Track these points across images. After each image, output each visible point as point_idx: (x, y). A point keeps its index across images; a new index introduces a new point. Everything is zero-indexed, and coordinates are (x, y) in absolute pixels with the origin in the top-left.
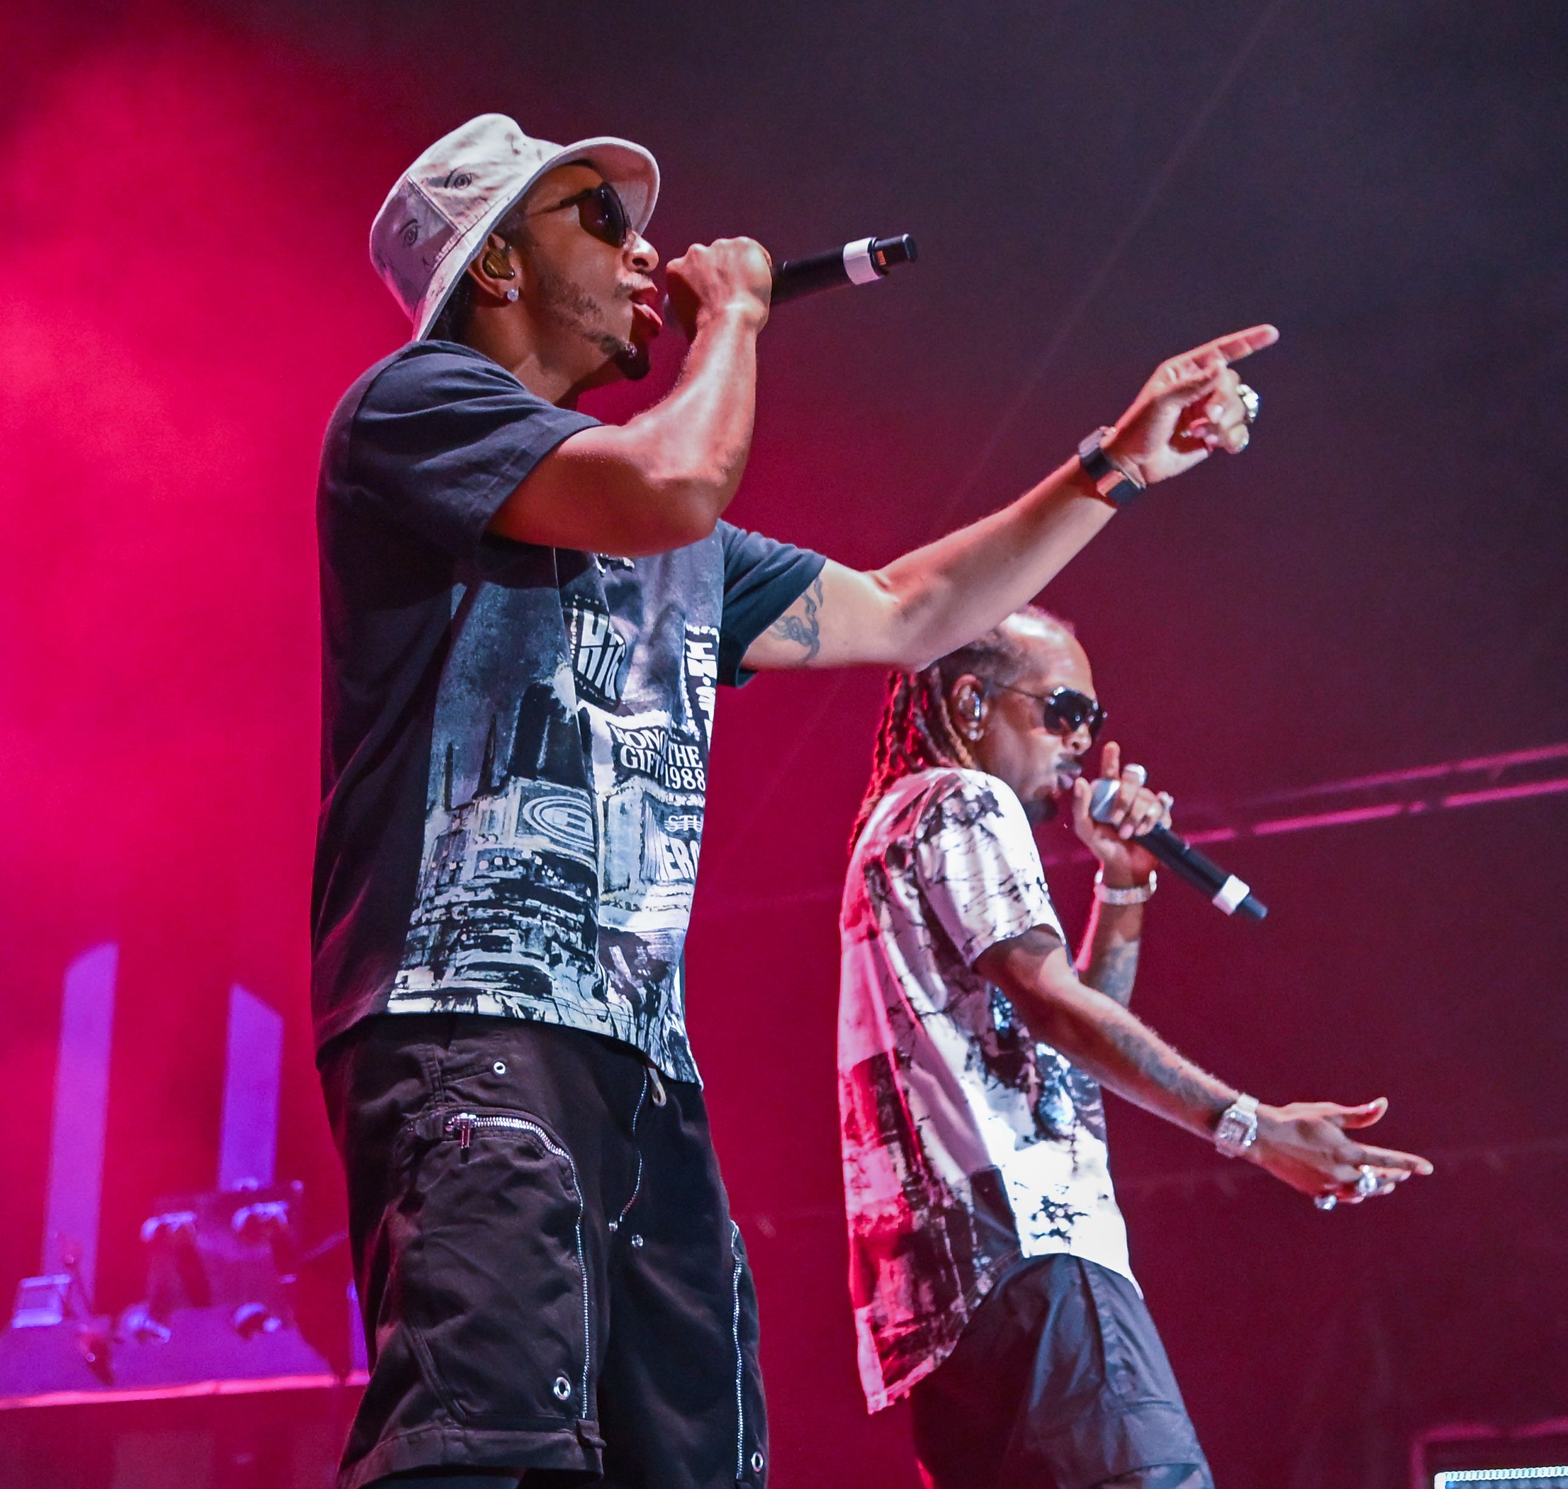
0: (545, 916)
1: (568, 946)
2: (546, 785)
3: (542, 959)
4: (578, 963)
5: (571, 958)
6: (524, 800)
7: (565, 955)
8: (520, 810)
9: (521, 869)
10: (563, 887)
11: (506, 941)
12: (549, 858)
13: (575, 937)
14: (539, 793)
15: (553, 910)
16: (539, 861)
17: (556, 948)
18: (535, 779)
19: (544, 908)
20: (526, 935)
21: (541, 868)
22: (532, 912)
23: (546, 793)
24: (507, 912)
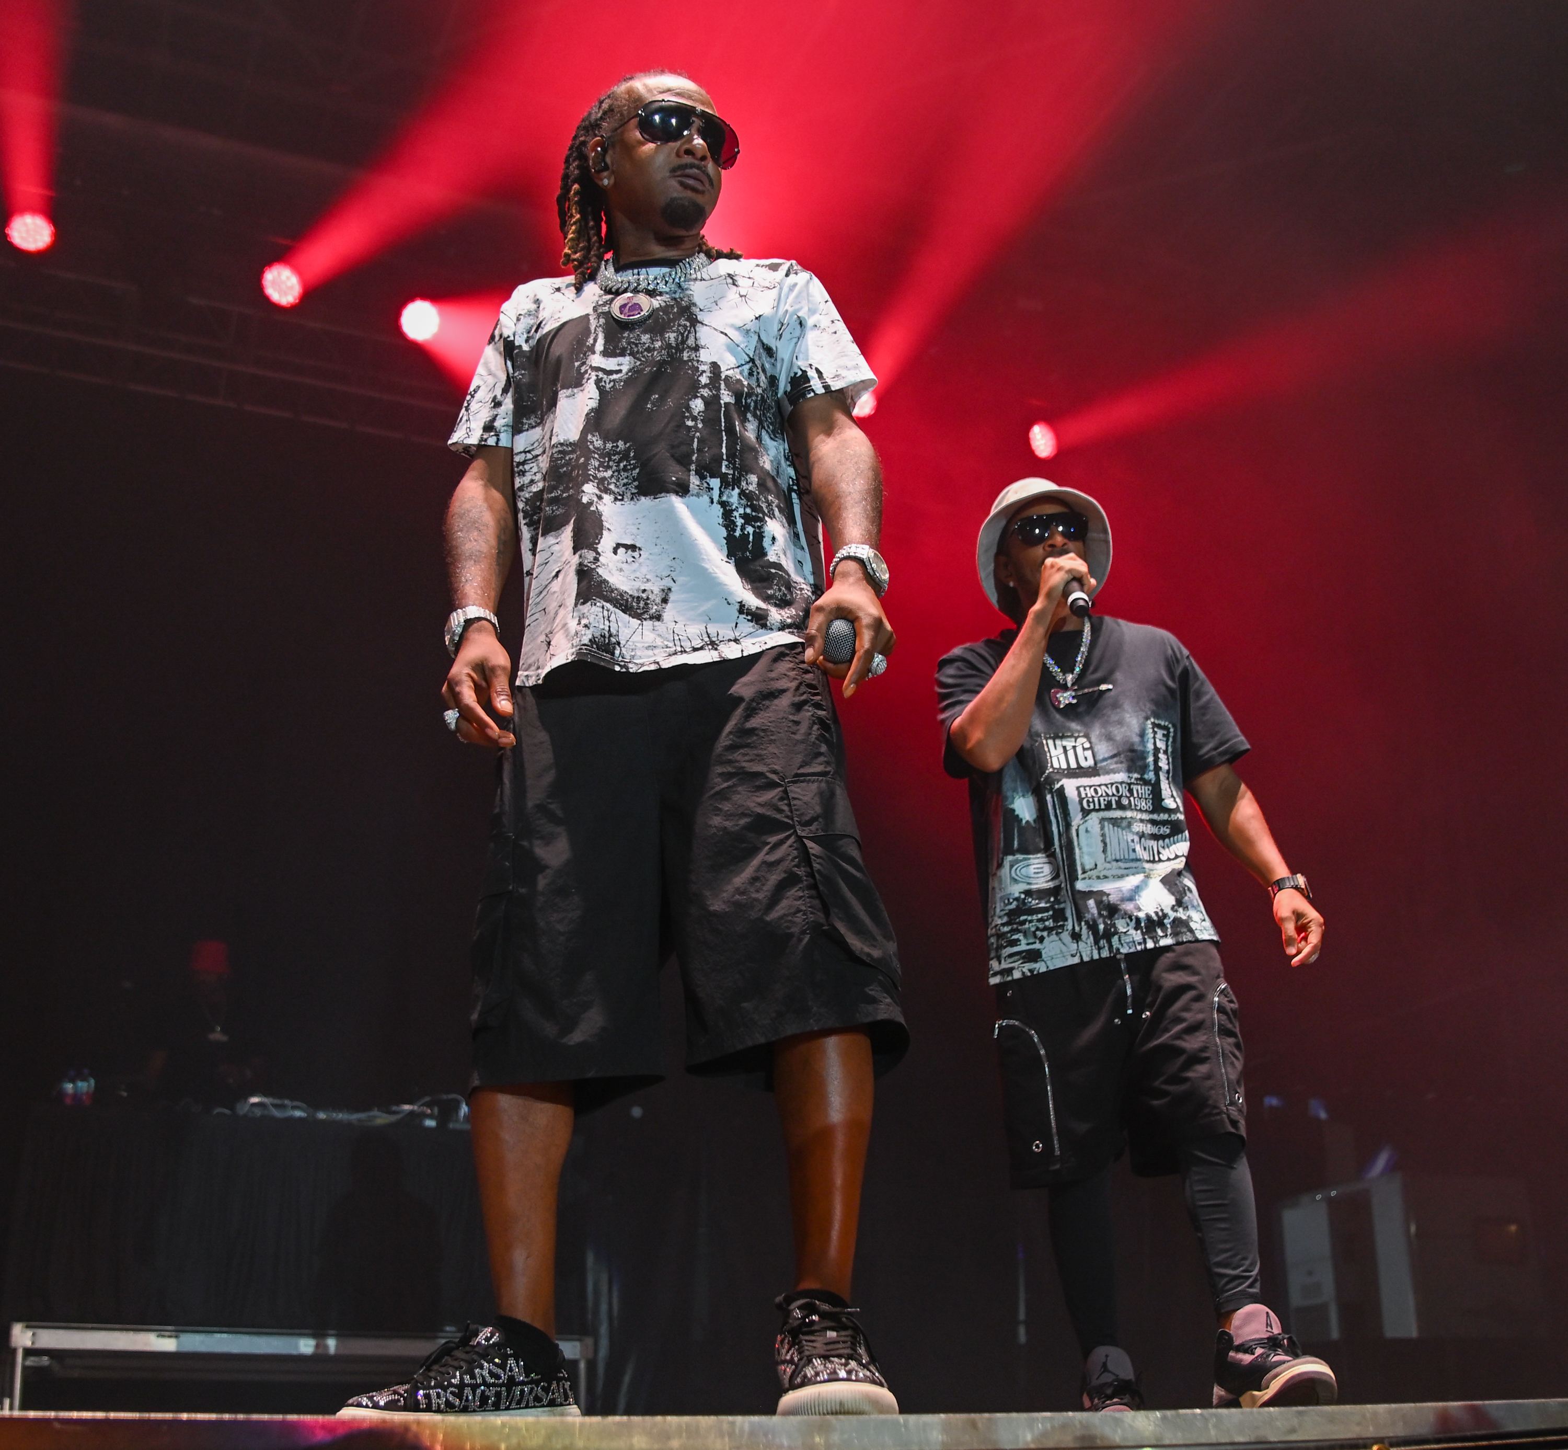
0: (1031, 921)
1: (1045, 929)
2: (1020, 857)
3: (1035, 943)
4: (1054, 932)
5: (1049, 933)
6: (1011, 866)
7: (1045, 934)
8: (1010, 872)
9: (1015, 903)
10: (1038, 904)
11: (1018, 940)
12: (1028, 893)
13: (1050, 923)
14: (1017, 861)
15: (1035, 917)
16: (1023, 896)
17: (1039, 934)
18: (1014, 855)
19: (1029, 918)
20: (1025, 934)
21: (1025, 899)
22: (1024, 922)
23: (1021, 861)
24: (1015, 926)
